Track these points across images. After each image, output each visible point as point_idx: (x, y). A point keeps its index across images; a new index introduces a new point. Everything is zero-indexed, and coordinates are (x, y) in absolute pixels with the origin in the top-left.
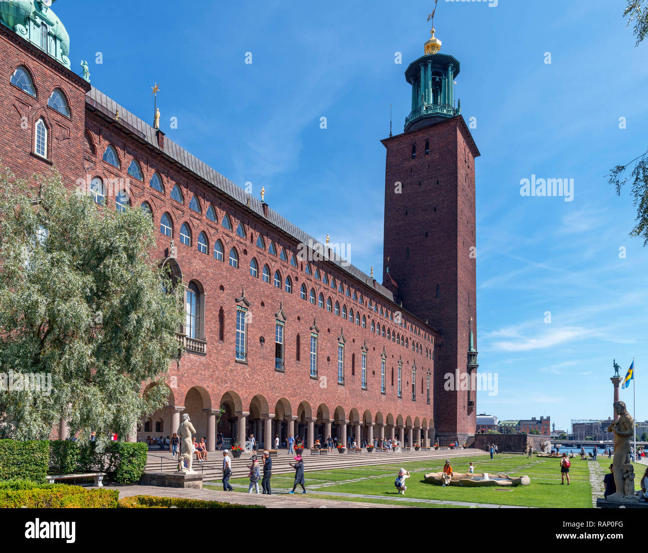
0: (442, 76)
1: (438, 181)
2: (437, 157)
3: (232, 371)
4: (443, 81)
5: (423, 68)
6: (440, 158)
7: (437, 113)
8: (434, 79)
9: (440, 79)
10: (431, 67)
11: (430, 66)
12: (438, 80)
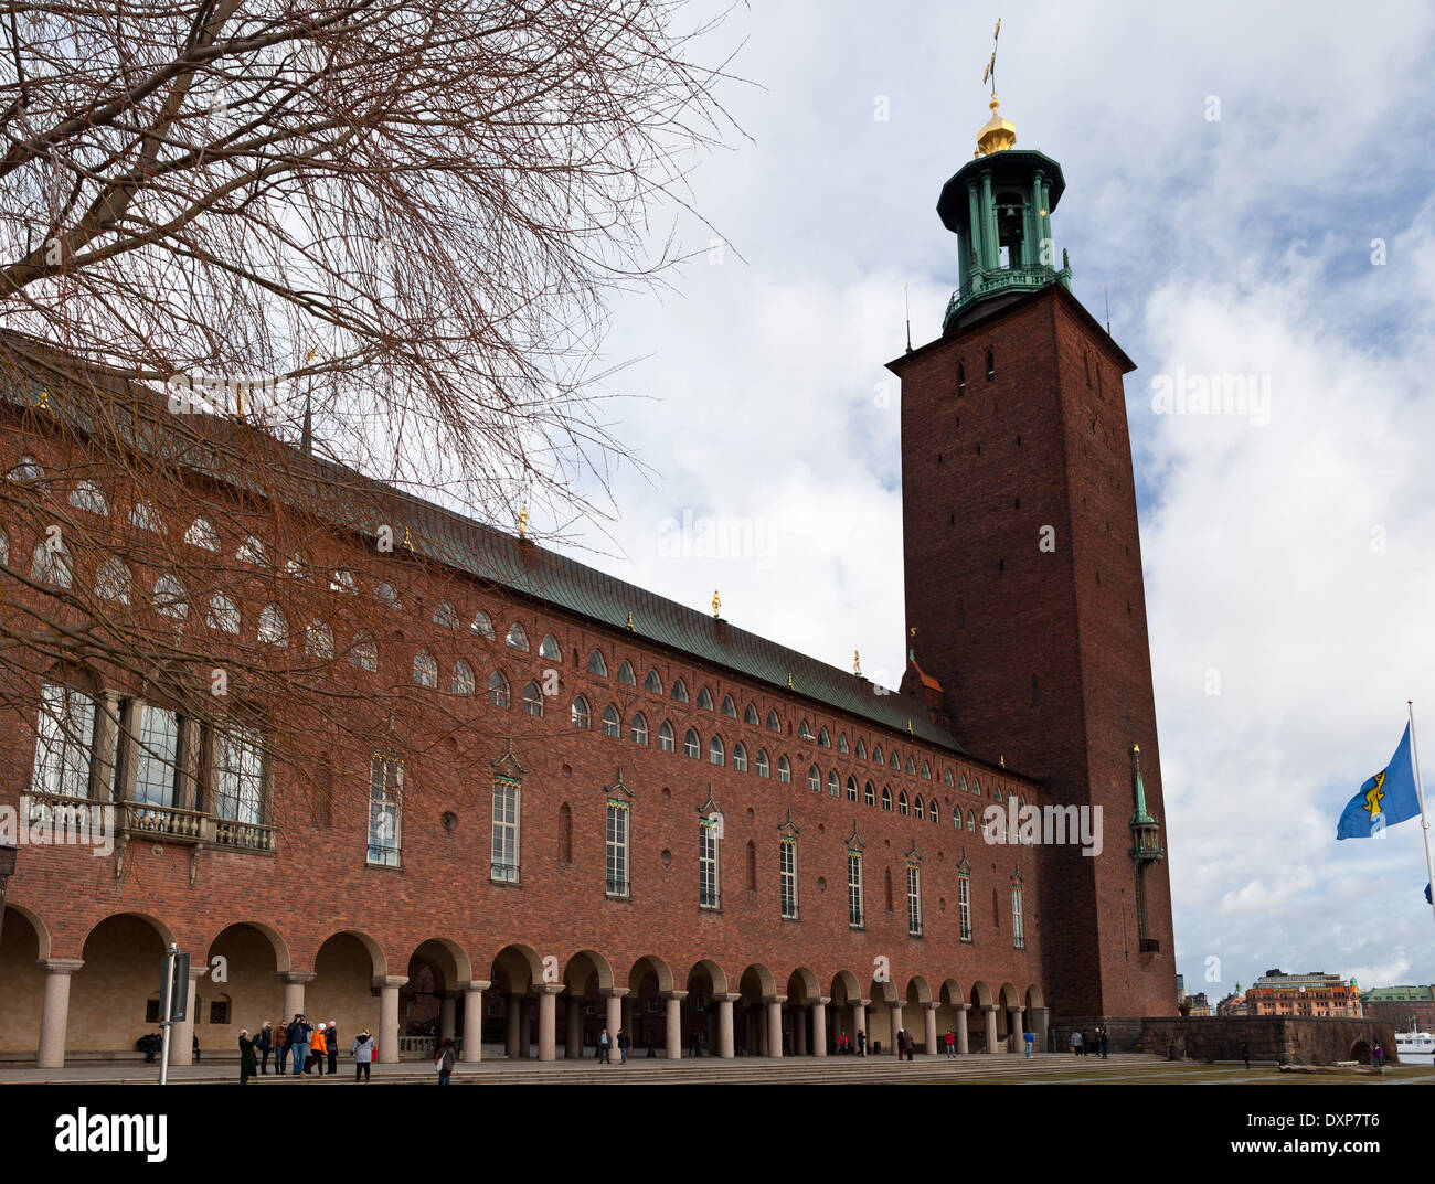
0: (1021, 203)
1: (1019, 438)
2: (1014, 384)
3: (352, 888)
4: (1025, 213)
5: (973, 191)
6: (1021, 386)
7: (1010, 287)
8: (1001, 214)
9: (1015, 210)
10: (992, 185)
11: (988, 182)
12: (1011, 212)
